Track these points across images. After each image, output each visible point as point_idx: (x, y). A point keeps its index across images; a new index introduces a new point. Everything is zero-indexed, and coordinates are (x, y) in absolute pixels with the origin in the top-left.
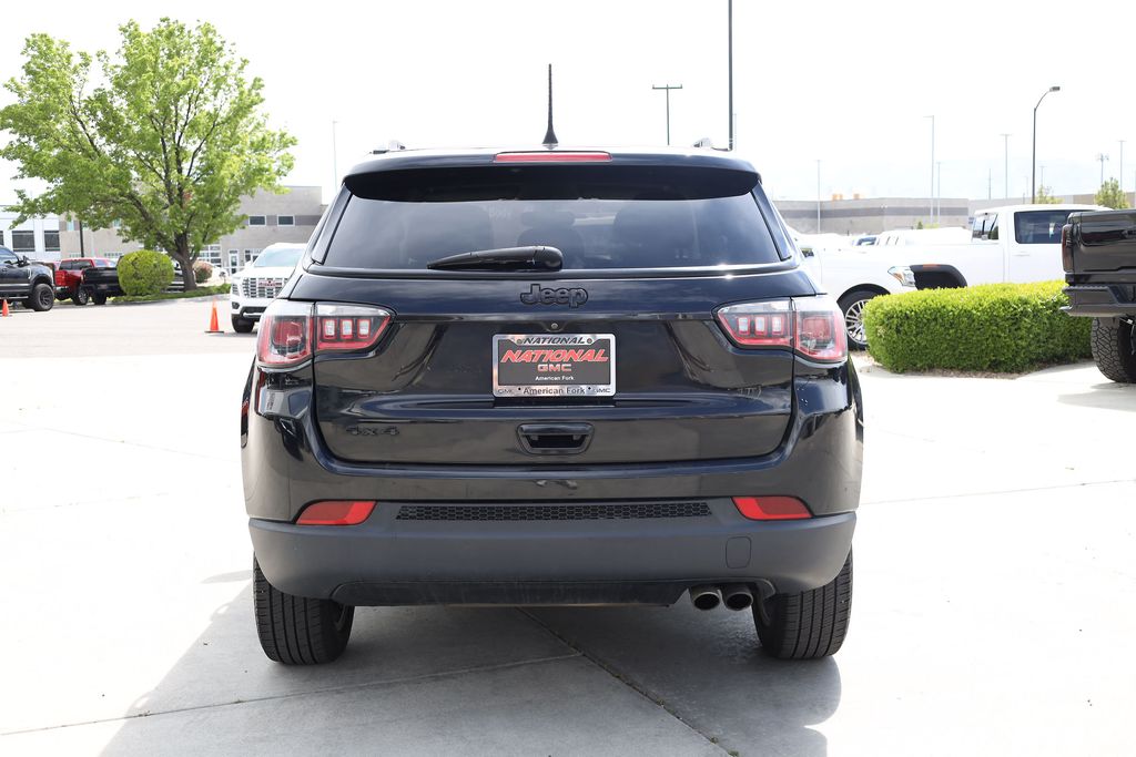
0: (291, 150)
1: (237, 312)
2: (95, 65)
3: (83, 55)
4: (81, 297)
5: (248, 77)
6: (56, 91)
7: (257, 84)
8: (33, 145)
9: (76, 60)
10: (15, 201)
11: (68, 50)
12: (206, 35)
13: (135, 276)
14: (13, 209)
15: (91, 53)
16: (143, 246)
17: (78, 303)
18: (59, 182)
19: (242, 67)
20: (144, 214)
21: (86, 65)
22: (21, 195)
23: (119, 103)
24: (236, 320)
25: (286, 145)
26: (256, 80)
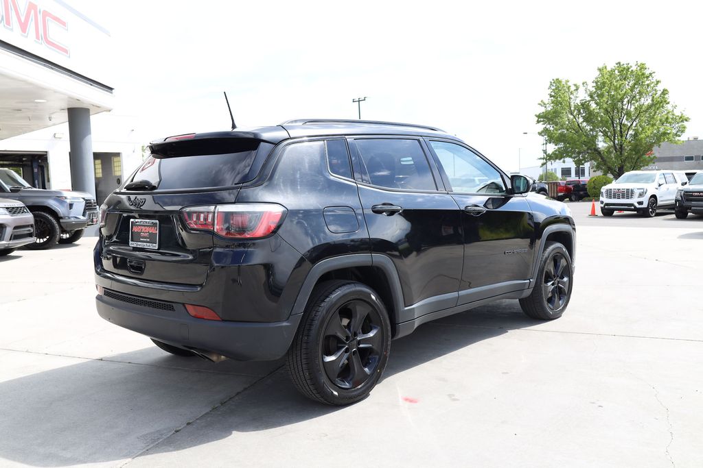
0: (685, 123)
1: (603, 206)
2: (582, 89)
3: (575, 85)
4: (573, 198)
5: (660, 88)
6: (561, 104)
7: (665, 92)
8: (552, 129)
9: (573, 88)
10: (542, 155)
11: (569, 84)
12: (640, 69)
13: (594, 188)
14: (541, 159)
15: (579, 84)
16: (602, 174)
17: (571, 200)
18: (562, 145)
19: (657, 84)
20: (602, 158)
21: (577, 90)
22: (545, 152)
23: (593, 106)
24: (603, 209)
25: (682, 121)
26: (664, 90)
